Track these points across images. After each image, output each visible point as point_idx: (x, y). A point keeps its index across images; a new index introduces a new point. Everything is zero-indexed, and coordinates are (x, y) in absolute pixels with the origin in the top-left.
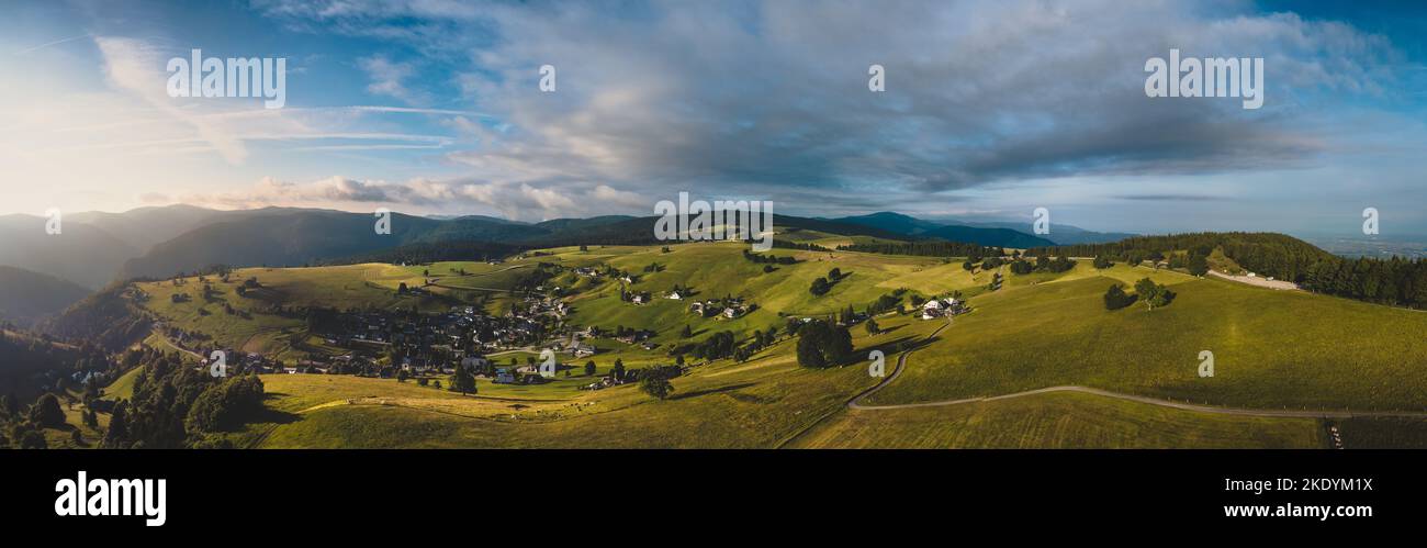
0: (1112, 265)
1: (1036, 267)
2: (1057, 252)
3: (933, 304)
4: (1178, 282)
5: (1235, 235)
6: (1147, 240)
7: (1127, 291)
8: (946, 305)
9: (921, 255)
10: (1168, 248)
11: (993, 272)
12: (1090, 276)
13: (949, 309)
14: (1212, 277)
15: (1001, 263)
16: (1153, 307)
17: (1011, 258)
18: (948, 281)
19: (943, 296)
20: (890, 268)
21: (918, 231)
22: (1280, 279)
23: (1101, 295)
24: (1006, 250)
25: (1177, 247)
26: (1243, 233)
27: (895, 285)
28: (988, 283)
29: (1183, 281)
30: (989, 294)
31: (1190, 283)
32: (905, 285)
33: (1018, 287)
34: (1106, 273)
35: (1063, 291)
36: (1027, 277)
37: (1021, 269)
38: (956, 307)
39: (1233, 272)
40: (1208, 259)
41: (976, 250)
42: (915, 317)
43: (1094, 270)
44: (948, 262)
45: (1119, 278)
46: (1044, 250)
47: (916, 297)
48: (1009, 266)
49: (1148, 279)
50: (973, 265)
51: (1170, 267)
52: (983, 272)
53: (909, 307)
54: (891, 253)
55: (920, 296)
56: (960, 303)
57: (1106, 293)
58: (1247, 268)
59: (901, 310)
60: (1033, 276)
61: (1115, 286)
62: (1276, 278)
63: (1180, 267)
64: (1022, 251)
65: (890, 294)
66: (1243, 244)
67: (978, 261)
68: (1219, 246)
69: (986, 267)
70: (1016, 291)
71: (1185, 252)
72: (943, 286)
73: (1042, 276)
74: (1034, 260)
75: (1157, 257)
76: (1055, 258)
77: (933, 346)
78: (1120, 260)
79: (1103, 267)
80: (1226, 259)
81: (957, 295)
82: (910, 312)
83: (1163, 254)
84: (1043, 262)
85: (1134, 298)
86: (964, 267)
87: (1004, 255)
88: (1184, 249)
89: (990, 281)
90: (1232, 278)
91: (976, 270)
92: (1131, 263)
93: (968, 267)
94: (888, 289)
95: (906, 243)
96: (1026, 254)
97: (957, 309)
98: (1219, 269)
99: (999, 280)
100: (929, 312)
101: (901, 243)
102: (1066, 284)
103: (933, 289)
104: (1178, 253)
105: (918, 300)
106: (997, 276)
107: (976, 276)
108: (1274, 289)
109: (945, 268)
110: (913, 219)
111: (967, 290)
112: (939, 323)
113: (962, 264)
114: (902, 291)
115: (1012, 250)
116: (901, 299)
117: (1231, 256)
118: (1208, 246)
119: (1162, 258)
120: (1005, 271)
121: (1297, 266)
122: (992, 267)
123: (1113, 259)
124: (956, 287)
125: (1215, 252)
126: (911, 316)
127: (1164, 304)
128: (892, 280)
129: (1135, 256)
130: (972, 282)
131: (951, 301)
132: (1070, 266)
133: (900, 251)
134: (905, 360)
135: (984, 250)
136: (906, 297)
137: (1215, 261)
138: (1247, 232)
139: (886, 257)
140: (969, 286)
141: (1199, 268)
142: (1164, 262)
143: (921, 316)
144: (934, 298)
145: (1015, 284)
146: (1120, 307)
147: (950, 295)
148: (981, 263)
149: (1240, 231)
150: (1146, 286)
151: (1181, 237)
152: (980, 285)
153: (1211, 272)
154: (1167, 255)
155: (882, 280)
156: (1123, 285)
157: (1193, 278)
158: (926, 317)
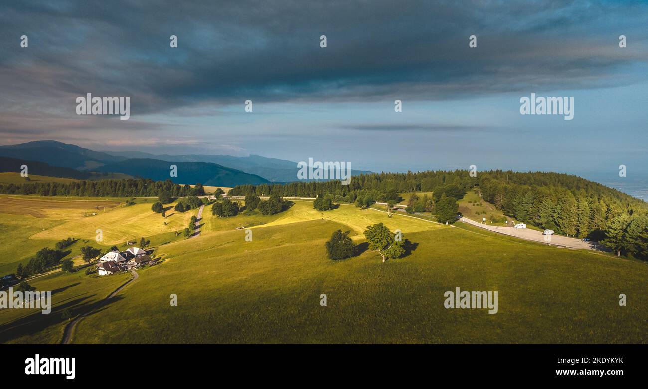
0: (337, 207)
1: (243, 209)
2: (269, 191)
3: (112, 256)
4: (420, 230)
5: (498, 174)
6: (379, 178)
7: (355, 238)
8: (129, 256)
9: (97, 196)
10: (407, 189)
11: (190, 214)
12: (311, 219)
13: (133, 261)
14: (466, 226)
15: (200, 204)
16: (387, 259)
17: (213, 198)
18: (132, 226)
19: (125, 245)
20: (53, 214)
21: (91, 165)
22: (564, 234)
23: (322, 242)
24: (207, 188)
25: (419, 188)
26: (510, 172)
27: (60, 235)
28: (184, 228)
29: (427, 229)
30: (183, 241)
31: (435, 233)
32: (74, 235)
33: (221, 232)
34: (329, 216)
35: (277, 236)
36: (233, 220)
37: (225, 210)
38: (142, 258)
39: (495, 221)
40: (461, 204)
41: (169, 188)
42: (88, 273)
43: (315, 212)
44: (132, 204)
45: (344, 223)
46: (254, 188)
47: (89, 248)
48: (211, 206)
49: (381, 224)
50: (165, 206)
51: (409, 211)
52: (178, 215)
53: (79, 261)
54: (55, 195)
55: (94, 247)
56: (148, 253)
57: (328, 239)
58: (515, 217)
59: (69, 267)
60: (239, 219)
61: (340, 231)
62: (557, 232)
63: (424, 211)
64: (226, 189)
65: (53, 247)
66: (510, 187)
67: (172, 201)
68: (476, 188)
69: (181, 209)
70: (219, 237)
71: (430, 194)
72: (124, 233)
73: (251, 219)
74: (241, 200)
75: (393, 198)
76: (267, 198)
77: (112, 308)
78: (347, 201)
79: (326, 209)
80: (485, 204)
81: (144, 243)
82: (81, 268)
83: (401, 195)
84: (253, 204)
85: (363, 247)
86: (154, 209)
87: (202, 193)
88: (427, 190)
89: (187, 225)
90: (493, 228)
91: (168, 213)
92: (360, 204)
93: (159, 209)
94: (49, 241)
95: (77, 181)
96: (231, 193)
97: (143, 261)
98: (476, 216)
99: (198, 224)
100: (106, 266)
101: (68, 181)
102: (280, 229)
103: (110, 237)
104: (421, 194)
105: (92, 252)
106: (195, 219)
107: (167, 221)
108: (554, 246)
109: (128, 210)
110: (85, 150)
111: (157, 237)
112: (121, 278)
113: (150, 206)
114: (70, 243)
115: (213, 189)
116: (69, 252)
117: (492, 201)
118: (460, 187)
119: (400, 200)
120: (205, 213)
121: (592, 218)
122: (188, 208)
123: (339, 200)
124: (142, 234)
125: (470, 195)
126: (83, 272)
127: (402, 256)
128: (55, 229)
129: (366, 197)
130: (163, 227)
131: (136, 250)
132: (285, 207)
133: (67, 191)
134: (74, 328)
135: (179, 188)
136: (75, 249)
137: (470, 206)
138: (515, 171)
139: (47, 199)
140: (159, 232)
141: (449, 214)
142: (403, 206)
143: (97, 271)
144: (114, 249)
145: (218, 228)
146: (346, 257)
147: (134, 243)
148: (175, 204)
149: (505, 170)
150: (379, 233)
151: (424, 175)
152: (174, 230)
153: (464, 219)
154: (407, 197)
155: (41, 230)
156: (349, 231)
157: (440, 226)
158: (102, 273)
